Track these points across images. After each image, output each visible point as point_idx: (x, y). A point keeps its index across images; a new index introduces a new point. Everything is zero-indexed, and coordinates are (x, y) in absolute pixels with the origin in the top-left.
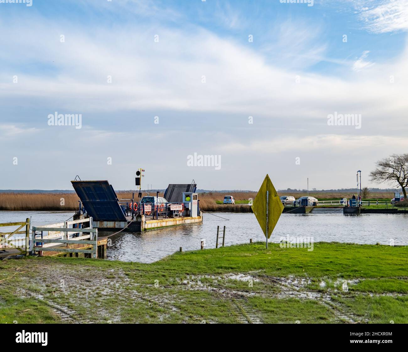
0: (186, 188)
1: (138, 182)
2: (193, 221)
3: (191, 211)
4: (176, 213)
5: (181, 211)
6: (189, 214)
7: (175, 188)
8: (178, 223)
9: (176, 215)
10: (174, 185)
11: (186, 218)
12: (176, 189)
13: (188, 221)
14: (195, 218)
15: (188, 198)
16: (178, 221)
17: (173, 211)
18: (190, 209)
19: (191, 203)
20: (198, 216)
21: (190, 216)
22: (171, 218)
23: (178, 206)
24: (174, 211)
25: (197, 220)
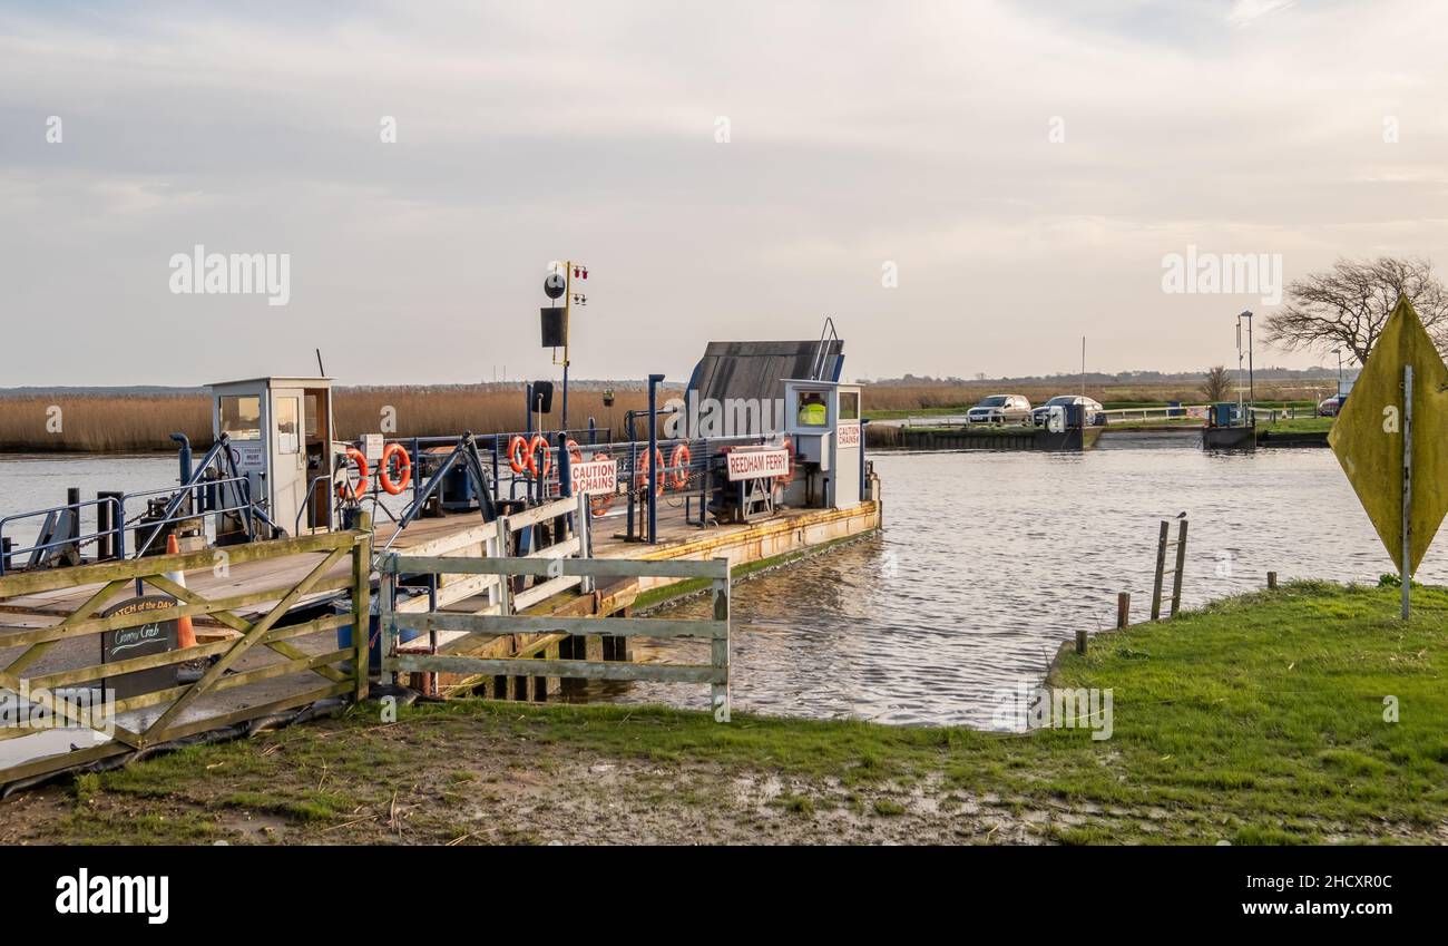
0: (791, 362)
1: (554, 329)
2: (840, 529)
3: (828, 480)
4: (756, 496)
5: (780, 481)
6: (818, 490)
7: (740, 361)
8: (769, 548)
9: (758, 507)
10: (731, 344)
11: (806, 517)
12: (742, 366)
13: (818, 530)
14: (851, 514)
15: (815, 415)
16: (769, 538)
17: (738, 483)
18: (824, 466)
19: (832, 437)
20: (861, 499)
21: (823, 506)
22: (732, 522)
23: (765, 454)
24: (749, 483)
25: (858, 525)
